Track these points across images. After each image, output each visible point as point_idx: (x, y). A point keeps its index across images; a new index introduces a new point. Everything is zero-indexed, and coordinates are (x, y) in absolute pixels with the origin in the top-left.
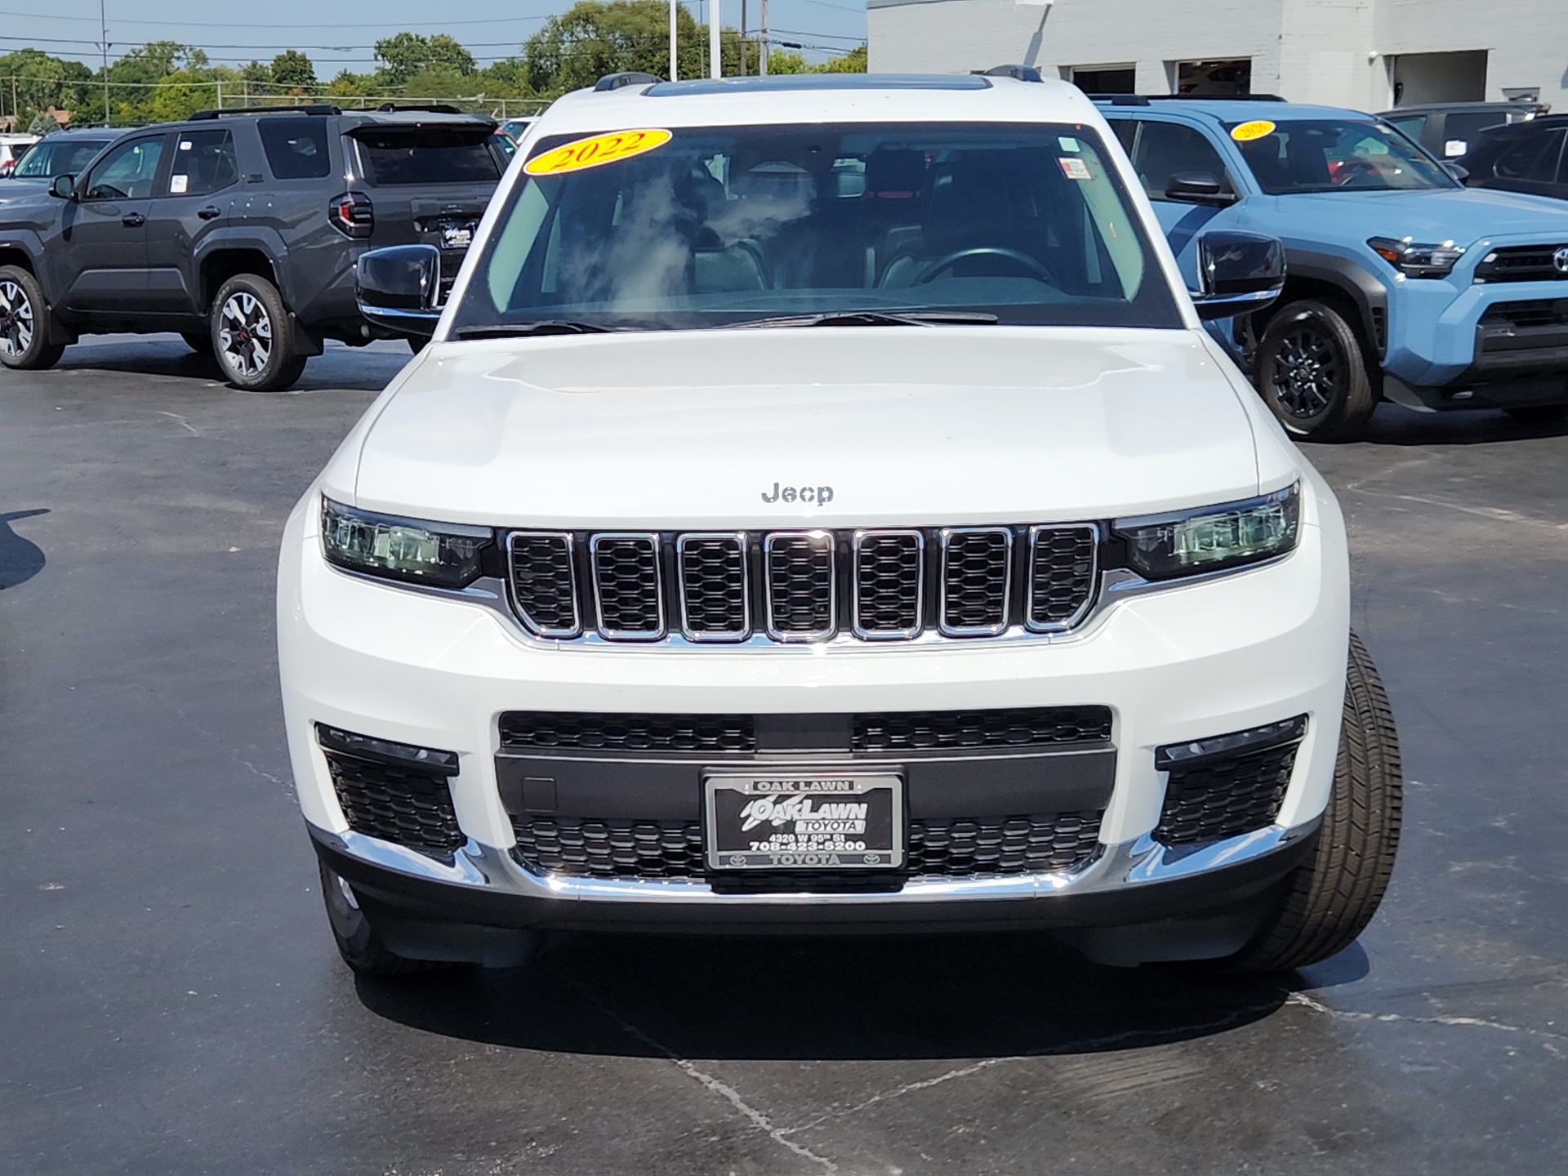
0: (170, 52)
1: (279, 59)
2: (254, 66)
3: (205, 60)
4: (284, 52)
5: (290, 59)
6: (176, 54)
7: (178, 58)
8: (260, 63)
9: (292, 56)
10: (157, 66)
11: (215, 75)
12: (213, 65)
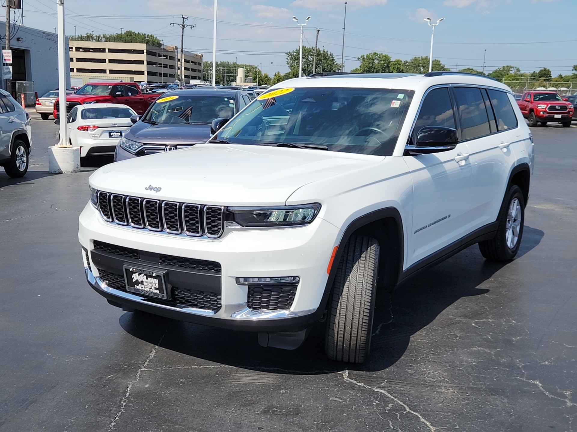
0: (510, 69)
1: (541, 71)
2: (534, 73)
3: (519, 71)
4: (543, 69)
5: (544, 71)
6: (511, 69)
7: (511, 70)
8: (536, 72)
9: (545, 70)
10: (505, 72)
11: (522, 75)
12: (522, 72)
